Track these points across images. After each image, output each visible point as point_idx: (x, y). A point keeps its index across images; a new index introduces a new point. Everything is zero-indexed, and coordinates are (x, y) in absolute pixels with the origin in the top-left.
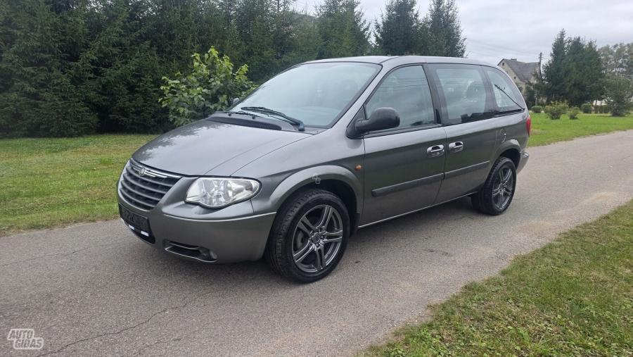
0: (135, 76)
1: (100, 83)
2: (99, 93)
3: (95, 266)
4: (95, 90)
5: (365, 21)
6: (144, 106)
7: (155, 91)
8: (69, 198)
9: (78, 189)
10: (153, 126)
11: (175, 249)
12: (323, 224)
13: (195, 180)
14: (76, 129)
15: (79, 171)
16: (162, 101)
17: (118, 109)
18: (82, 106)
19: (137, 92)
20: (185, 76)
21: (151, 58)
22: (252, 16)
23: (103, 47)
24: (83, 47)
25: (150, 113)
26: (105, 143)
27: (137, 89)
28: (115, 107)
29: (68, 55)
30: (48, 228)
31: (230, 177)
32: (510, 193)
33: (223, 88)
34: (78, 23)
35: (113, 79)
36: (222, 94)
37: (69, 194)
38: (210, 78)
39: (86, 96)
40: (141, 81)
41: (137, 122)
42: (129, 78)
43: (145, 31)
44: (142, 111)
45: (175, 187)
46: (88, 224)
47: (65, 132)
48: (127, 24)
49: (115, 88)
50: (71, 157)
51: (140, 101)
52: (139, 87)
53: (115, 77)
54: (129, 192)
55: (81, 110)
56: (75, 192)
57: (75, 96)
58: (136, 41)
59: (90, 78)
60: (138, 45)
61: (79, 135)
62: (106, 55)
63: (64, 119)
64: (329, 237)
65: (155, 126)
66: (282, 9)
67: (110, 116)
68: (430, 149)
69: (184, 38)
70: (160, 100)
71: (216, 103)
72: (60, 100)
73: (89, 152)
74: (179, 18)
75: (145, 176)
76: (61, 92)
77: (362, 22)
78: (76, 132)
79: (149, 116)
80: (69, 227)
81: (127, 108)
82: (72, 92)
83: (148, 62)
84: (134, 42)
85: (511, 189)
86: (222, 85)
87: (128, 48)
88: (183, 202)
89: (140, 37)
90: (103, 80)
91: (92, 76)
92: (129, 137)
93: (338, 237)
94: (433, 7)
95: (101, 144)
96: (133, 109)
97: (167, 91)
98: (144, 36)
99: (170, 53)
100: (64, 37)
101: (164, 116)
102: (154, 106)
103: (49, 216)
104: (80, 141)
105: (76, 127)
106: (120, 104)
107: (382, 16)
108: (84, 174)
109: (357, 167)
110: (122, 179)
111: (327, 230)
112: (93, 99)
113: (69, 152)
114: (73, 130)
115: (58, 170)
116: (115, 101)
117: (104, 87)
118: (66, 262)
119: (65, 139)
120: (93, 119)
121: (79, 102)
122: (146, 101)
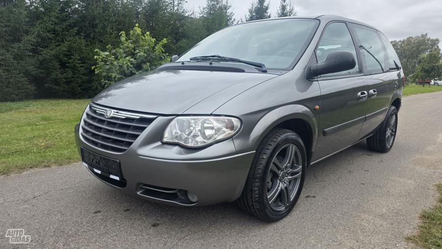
0: (66, 55)
1: (38, 60)
2: (36, 67)
3: (59, 212)
4: (33, 65)
5: (234, 20)
6: (73, 77)
7: (81, 67)
8: (18, 148)
9: (25, 140)
10: (80, 93)
11: (147, 192)
12: (289, 163)
13: (173, 119)
14: (16, 95)
15: (23, 126)
16: (95, 68)
17: (52, 80)
18: (22, 77)
19: (68, 67)
20: (114, 48)
21: (79, 41)
22: (155, 12)
23: (41, 32)
24: (24, 32)
25: (77, 83)
26: (42, 105)
27: (67, 65)
28: (49, 79)
29: (12, 38)
30: (4, 174)
31: (211, 115)
32: (394, 133)
33: (146, 58)
34: (21, 13)
35: (48, 57)
36: (145, 63)
37: (17, 145)
38: (135, 50)
39: (26, 69)
40: (71, 58)
41: (67, 90)
42: (61, 56)
43: (74, 21)
44: (71, 82)
45: (150, 128)
46: (43, 169)
47: (8, 97)
48: (59, 15)
49: (50, 64)
50: (16, 115)
51: (70, 74)
52: (69, 63)
53: (50, 56)
54: (94, 135)
55: (22, 79)
56: (22, 143)
57: (16, 69)
58: (66, 28)
59: (29, 56)
60: (68, 31)
61: (20, 100)
62: (43, 39)
63: (7, 87)
64: (292, 174)
65: (81, 93)
66: (176, 8)
67: (46, 85)
68: (359, 94)
69: (104, 27)
70: (93, 68)
71: (141, 69)
72: (4, 72)
73: (31, 112)
74: (101, 12)
75: (112, 118)
76: (5, 66)
77: (232, 20)
78: (18, 97)
79: (77, 86)
80: (26, 173)
81: (60, 79)
82: (14, 66)
83: (76, 44)
84: (65, 29)
85: (394, 130)
86: (145, 55)
87: (60, 33)
88: (160, 143)
89: (70, 26)
90: (41, 58)
91: (31, 54)
92: (61, 101)
93: (298, 173)
94: (279, 12)
95: (39, 106)
96: (64, 80)
97: (100, 60)
98: (72, 24)
99: (94, 38)
100: (9, 24)
101: (89, 85)
102: (81, 78)
103: (4, 163)
104: (21, 104)
105: (16, 93)
106: (53, 76)
107: (246, 16)
108: (29, 128)
109: (316, 107)
110: (82, 123)
111: (291, 168)
112: (32, 71)
113: (13, 112)
114: (14, 96)
115: (5, 126)
116: (50, 74)
117: (41, 62)
118: (28, 209)
119: (9, 102)
120: (32, 88)
121: (20, 73)
122: (74, 74)
